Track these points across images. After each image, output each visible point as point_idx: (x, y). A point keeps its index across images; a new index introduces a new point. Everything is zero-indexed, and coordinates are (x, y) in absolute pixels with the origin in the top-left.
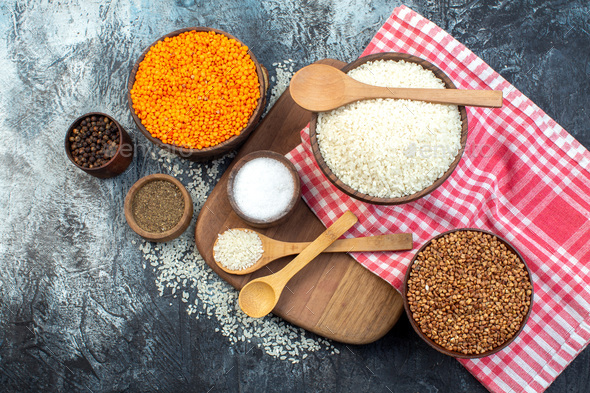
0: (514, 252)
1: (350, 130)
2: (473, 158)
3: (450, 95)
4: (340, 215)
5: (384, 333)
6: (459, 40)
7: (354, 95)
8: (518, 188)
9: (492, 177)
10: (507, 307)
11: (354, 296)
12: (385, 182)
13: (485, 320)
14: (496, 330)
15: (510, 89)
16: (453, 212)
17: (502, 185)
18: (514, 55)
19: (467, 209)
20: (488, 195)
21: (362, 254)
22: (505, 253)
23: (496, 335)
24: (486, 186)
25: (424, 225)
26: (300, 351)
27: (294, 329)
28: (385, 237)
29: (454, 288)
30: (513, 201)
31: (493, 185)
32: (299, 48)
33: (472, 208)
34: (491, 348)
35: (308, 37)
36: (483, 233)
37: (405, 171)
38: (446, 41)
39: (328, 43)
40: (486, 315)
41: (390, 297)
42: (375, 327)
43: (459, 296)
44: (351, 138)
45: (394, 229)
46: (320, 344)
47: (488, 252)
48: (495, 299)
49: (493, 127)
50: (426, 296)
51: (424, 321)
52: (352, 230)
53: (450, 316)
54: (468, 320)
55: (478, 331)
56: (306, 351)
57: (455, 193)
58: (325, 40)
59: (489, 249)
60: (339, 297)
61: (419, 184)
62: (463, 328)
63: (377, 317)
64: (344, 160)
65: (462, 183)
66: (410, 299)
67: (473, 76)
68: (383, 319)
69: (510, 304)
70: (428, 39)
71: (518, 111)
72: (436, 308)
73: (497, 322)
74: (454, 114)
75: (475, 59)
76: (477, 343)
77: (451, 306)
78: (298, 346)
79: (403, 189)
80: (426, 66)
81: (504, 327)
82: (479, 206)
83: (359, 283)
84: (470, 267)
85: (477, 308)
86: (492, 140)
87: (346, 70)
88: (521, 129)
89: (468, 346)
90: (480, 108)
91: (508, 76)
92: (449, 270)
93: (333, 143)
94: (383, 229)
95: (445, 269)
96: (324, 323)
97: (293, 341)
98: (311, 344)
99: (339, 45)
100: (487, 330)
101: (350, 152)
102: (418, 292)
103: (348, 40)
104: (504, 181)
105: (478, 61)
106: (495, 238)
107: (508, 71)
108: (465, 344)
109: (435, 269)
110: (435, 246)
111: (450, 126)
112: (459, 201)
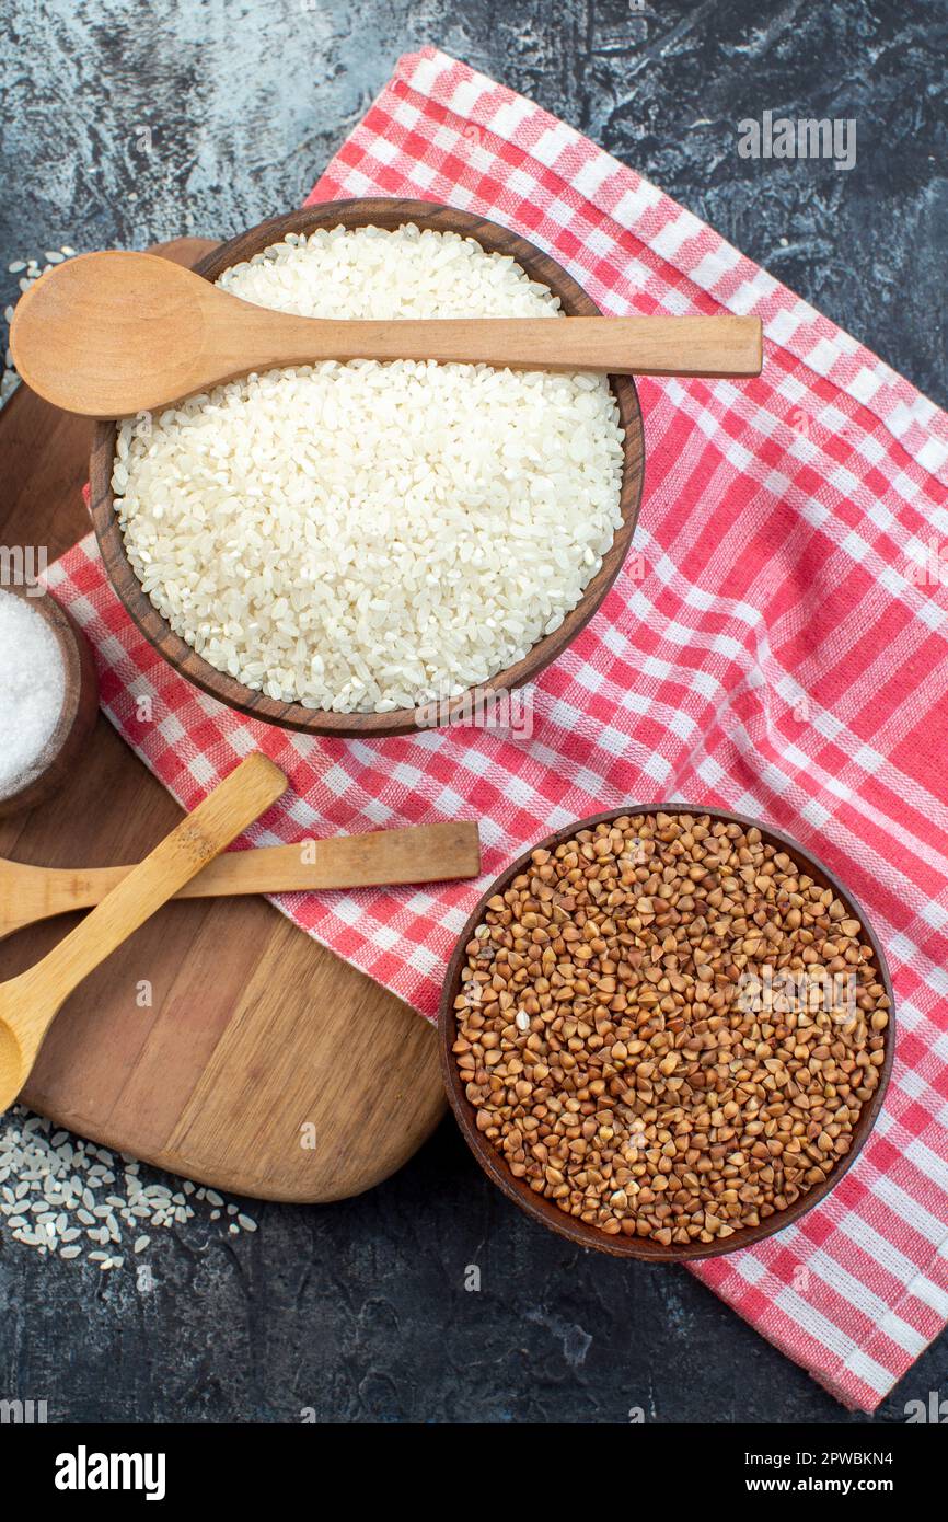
0: (822, 880)
1: (221, 477)
2: (681, 554)
3: (579, 337)
4: (228, 766)
5: (397, 1165)
6: (627, 160)
7: (235, 353)
8: (838, 646)
9: (748, 613)
10: (803, 1075)
11: (289, 1040)
12: (354, 658)
13: (730, 1123)
14: (767, 1159)
15: (802, 313)
16: (614, 741)
17: (784, 638)
18: (810, 203)
19: (662, 730)
20: (734, 676)
21: (313, 899)
22: (791, 884)
23: (768, 1174)
24: (727, 647)
25: (519, 790)
26: (124, 1226)
27: (103, 1155)
28: (383, 837)
29: (617, 1019)
30: (822, 693)
31: (751, 643)
32: (97, 211)
33: (682, 724)
34: (754, 1219)
35: (124, 170)
36: (715, 819)
37: (422, 617)
38: (574, 158)
39: (191, 187)
40: (732, 1108)
41: (413, 1042)
42: (364, 1144)
43: (636, 1046)
44: (227, 506)
45: (414, 807)
46: (191, 1200)
47: (731, 884)
48: (763, 1049)
49: (748, 445)
50: (520, 1050)
51: (516, 1135)
52: (272, 818)
53: (606, 1115)
54: (672, 1127)
55: (705, 1165)
56: (145, 1225)
57: (622, 674)
58: (182, 180)
59: (736, 874)
60: (239, 1046)
61: (478, 659)
62: (652, 1156)
63: (370, 1109)
64: (208, 585)
65: (645, 640)
66: (466, 1061)
67: (671, 273)
68: (391, 1115)
69: (815, 1064)
70: (513, 154)
71: (826, 389)
72: (557, 1089)
73: (771, 1128)
74: (595, 404)
75: (674, 217)
76: (704, 1204)
77: (608, 1081)
78: (116, 1212)
79: (419, 679)
80: (493, 242)
81: (794, 1148)
82: (706, 717)
83: (305, 998)
84: (671, 943)
85: (701, 1086)
86: (745, 488)
87: (211, 268)
88: (838, 449)
89: (673, 1215)
90: (698, 379)
91: (792, 274)
92: (596, 955)
93: (168, 525)
94: (377, 809)
95: (584, 952)
96: (193, 1138)
97: (101, 1194)
98: (162, 1203)
99: (227, 195)
100: (737, 1158)
101: (225, 557)
102: (490, 1038)
103: (257, 174)
104: (790, 624)
105: (688, 225)
106: (754, 834)
107: (793, 258)
108: (664, 1210)
109: (549, 953)
110: (546, 871)
111: (581, 449)
112: (636, 703)
